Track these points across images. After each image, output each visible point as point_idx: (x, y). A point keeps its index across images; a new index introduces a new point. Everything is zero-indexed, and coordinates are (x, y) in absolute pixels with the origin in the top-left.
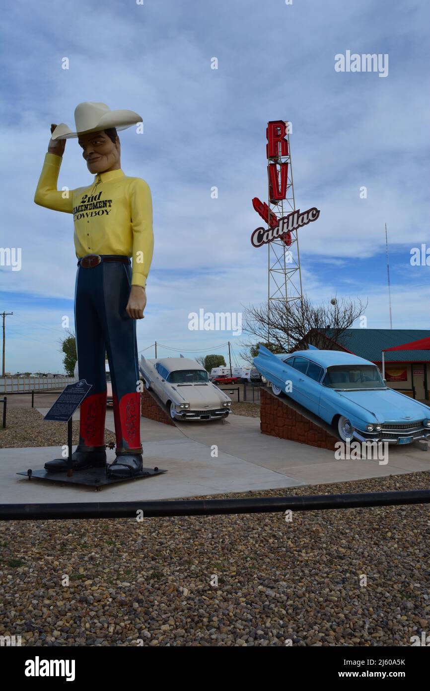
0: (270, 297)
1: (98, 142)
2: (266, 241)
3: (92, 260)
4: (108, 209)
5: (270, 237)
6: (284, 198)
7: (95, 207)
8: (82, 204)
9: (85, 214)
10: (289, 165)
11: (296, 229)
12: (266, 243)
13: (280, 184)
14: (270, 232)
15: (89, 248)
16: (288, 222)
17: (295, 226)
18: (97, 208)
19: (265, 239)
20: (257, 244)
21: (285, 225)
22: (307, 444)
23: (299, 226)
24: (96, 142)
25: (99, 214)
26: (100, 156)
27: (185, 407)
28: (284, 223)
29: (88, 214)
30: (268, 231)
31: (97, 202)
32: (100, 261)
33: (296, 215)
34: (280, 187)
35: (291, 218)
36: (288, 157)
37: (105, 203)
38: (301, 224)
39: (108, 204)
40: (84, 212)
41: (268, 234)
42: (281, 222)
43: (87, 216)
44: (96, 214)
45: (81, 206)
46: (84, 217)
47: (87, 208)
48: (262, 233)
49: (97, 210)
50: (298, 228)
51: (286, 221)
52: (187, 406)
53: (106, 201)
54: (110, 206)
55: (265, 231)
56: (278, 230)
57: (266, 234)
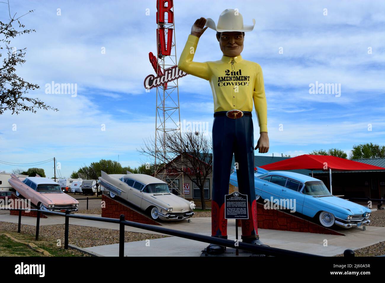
0: (157, 128)
1: (239, 37)
2: (155, 85)
3: (237, 114)
4: (247, 81)
5: (158, 83)
6: (169, 55)
7: (238, 79)
8: (227, 76)
9: (231, 83)
10: (173, 30)
11: (177, 78)
12: (155, 87)
13: (166, 44)
14: (158, 79)
15: (234, 106)
16: (171, 73)
17: (177, 76)
18: (240, 80)
19: (154, 84)
20: (149, 87)
21: (170, 75)
22: (290, 230)
23: (180, 77)
24: (237, 37)
25: (242, 85)
26: (238, 46)
27: (170, 211)
28: (168, 73)
29: (233, 83)
30: (157, 78)
31: (240, 77)
32: (242, 115)
33: (177, 69)
34: (166, 46)
35: (174, 70)
36: (172, 24)
37: (245, 78)
38: (181, 75)
39: (248, 79)
40: (230, 82)
41: (157, 80)
42: (166, 72)
43: (233, 85)
44: (240, 84)
45: (227, 77)
46: (230, 85)
47: (231, 79)
48: (152, 79)
49: (240, 82)
50: (178, 78)
51: (170, 72)
52: (171, 210)
53: (246, 77)
54: (249, 80)
55: (154, 78)
56: (164, 78)
57: (155, 80)
